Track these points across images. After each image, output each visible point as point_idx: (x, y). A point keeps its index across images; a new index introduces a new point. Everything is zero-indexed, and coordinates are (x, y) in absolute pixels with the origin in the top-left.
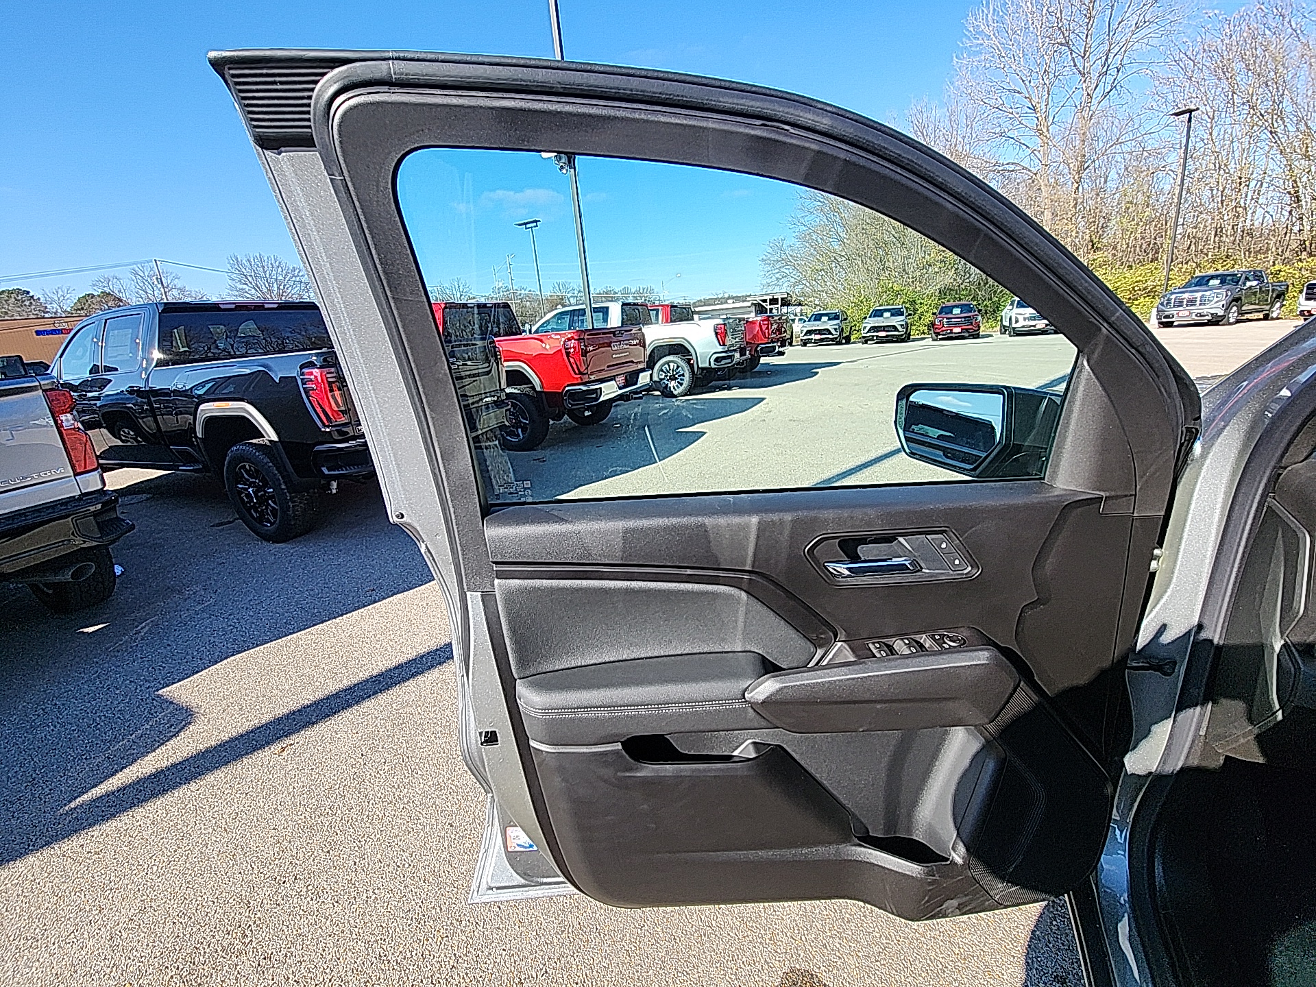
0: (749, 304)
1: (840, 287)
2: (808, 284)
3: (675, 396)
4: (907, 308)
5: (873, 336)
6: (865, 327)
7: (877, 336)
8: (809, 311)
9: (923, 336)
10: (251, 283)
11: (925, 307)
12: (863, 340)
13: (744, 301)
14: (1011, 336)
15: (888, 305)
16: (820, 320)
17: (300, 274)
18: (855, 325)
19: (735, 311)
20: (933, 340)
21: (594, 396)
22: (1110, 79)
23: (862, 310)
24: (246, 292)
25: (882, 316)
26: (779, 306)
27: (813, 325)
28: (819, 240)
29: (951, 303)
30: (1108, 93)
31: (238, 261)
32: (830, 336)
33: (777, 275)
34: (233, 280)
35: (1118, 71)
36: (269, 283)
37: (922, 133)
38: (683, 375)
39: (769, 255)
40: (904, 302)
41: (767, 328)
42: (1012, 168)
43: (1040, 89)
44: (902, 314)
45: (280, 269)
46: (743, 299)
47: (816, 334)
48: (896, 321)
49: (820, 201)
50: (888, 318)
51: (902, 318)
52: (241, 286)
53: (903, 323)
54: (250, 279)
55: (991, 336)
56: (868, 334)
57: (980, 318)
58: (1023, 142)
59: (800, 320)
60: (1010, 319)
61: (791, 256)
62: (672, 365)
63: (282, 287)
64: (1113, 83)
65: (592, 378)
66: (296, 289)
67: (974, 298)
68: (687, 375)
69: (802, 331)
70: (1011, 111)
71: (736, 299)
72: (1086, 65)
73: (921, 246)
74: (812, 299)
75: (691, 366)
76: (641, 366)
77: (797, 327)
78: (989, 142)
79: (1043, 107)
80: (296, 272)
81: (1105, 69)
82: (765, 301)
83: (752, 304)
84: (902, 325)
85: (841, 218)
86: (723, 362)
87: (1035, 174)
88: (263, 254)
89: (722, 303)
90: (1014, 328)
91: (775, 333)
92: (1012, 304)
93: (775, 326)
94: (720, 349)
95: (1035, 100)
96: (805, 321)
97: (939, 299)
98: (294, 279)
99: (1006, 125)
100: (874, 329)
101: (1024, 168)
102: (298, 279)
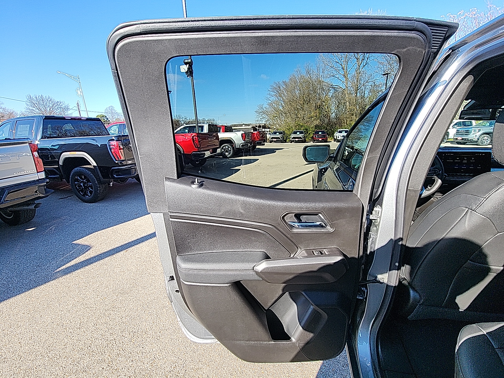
0: (251, 127)
1: (283, 123)
2: (272, 121)
3: (228, 158)
4: (305, 131)
5: (294, 140)
6: (291, 137)
7: (295, 140)
8: (272, 131)
9: (310, 141)
10: (37, 107)
11: (311, 131)
12: (290, 141)
13: (248, 126)
14: (337, 142)
15: (299, 130)
16: (276, 134)
17: (61, 104)
18: (288, 136)
19: (246, 129)
20: (313, 142)
21: (202, 156)
22: (365, 61)
23: (290, 131)
24: (34, 111)
25: (296, 134)
26: (262, 128)
27: (274, 136)
28: (275, 106)
29: (319, 130)
30: (365, 66)
31: (31, 97)
32: (280, 140)
33: (261, 117)
34: (28, 105)
35: (368, 59)
36: (45, 107)
37: (309, 73)
38: (230, 150)
39: (258, 110)
40: (304, 129)
41: (259, 136)
42: (337, 87)
43: (345, 62)
44: (303, 133)
45: (51, 102)
46: (248, 125)
47: (274, 139)
48: (301, 135)
49: (275, 92)
50: (298, 134)
51: (303, 134)
52: (32, 108)
53: (303, 136)
54: (36, 105)
55: (331, 142)
56: (292, 140)
57: (327, 136)
58: (340, 79)
59: (269, 134)
60: (337, 136)
61: (266, 111)
62: (226, 147)
63: (51, 109)
64: (366, 62)
65: (202, 149)
66: (58, 111)
67: (326, 129)
68: (232, 150)
69: (270, 137)
70: (336, 68)
71: (246, 125)
72: (358, 56)
73: (309, 111)
74: (273, 127)
75: (233, 148)
76: (217, 146)
77: (268, 136)
78: (329, 78)
79: (346, 68)
80: (59, 103)
81: (364, 58)
82: (257, 126)
83: (252, 127)
84: (303, 137)
85: (283, 99)
86: (244, 146)
87: (344, 90)
88: (43, 95)
89: (241, 126)
90: (338, 140)
91: (261, 138)
92: (337, 132)
93: (261, 135)
94: (243, 142)
95: (343, 66)
96: (271, 134)
97: (315, 129)
98: (57, 106)
99: (335, 73)
100: (294, 138)
101: (340, 87)
102: (59, 106)
